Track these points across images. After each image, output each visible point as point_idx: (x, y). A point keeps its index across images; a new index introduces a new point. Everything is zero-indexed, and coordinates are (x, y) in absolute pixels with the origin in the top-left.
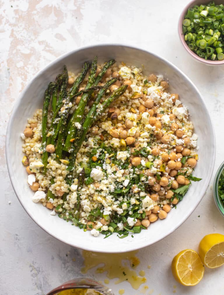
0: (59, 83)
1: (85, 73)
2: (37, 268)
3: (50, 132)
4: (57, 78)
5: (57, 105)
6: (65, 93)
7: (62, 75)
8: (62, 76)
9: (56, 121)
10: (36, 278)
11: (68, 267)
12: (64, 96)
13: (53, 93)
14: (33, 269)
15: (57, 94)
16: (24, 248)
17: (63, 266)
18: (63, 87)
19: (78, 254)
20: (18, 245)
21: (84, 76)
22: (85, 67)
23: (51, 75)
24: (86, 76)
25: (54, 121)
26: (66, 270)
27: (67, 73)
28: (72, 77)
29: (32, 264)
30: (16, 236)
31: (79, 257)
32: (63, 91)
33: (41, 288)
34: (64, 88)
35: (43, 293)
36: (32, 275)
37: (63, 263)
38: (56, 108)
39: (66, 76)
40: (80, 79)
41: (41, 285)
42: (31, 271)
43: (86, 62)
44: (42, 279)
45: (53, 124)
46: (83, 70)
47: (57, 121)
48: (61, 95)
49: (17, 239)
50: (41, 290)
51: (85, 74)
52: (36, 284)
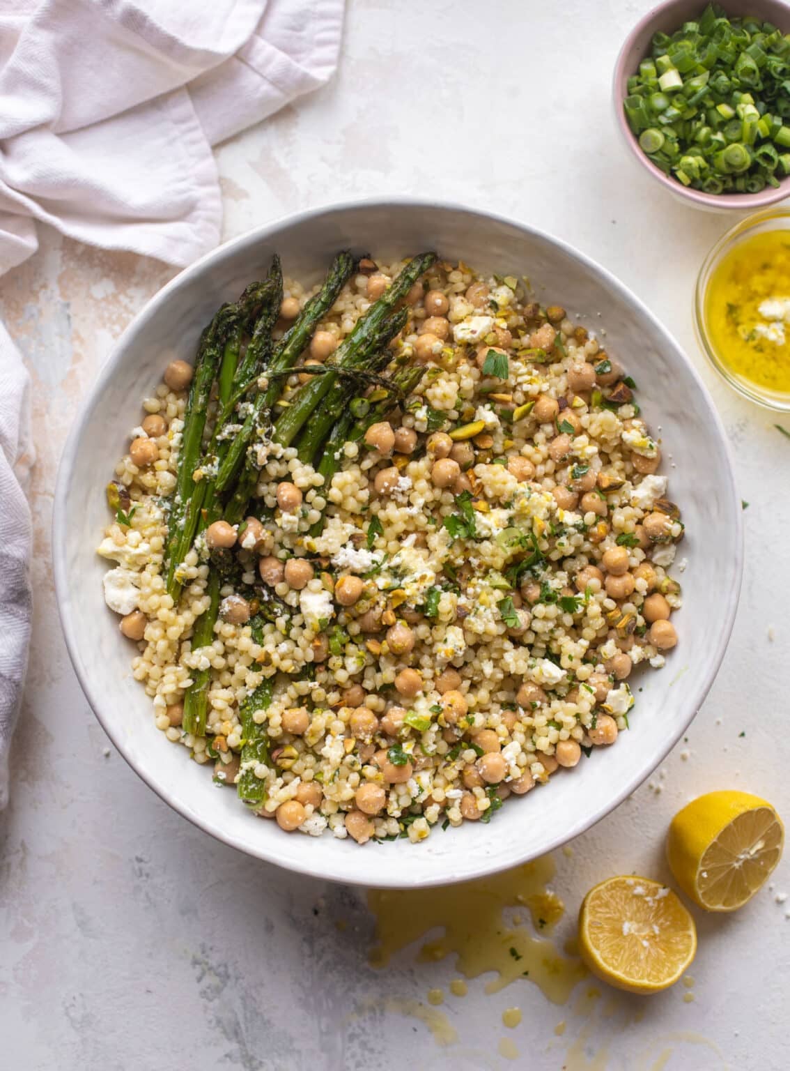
0: (251, 310)
1: (336, 287)
2: (219, 966)
3: (204, 467)
4: (244, 295)
5: (235, 380)
6: (266, 344)
7: (262, 287)
8: (264, 290)
9: (227, 431)
10: (217, 1002)
11: (323, 951)
12: (262, 354)
13: (229, 340)
14: (203, 973)
15: (239, 346)
16: (169, 901)
17: (306, 950)
18: (260, 324)
19: (354, 904)
20: (147, 895)
21: (334, 295)
22: (339, 267)
23: (228, 284)
24: (339, 298)
25: (220, 432)
26: (317, 962)
27: (279, 283)
28: (293, 296)
29: (199, 956)
30: (137, 865)
31: (356, 913)
32: (259, 337)
33: (236, 1033)
34: (265, 328)
35: (246, 1050)
36: (203, 994)
37: (304, 939)
38: (233, 392)
39: (275, 291)
40: (320, 304)
41: (238, 1024)
42: (199, 980)
43: (344, 253)
44: (238, 1004)
45: (217, 441)
46: (333, 276)
47: (232, 433)
48: (252, 350)
49: (141, 875)
50: (239, 1042)
51: (337, 292)
52: (219, 1022)
